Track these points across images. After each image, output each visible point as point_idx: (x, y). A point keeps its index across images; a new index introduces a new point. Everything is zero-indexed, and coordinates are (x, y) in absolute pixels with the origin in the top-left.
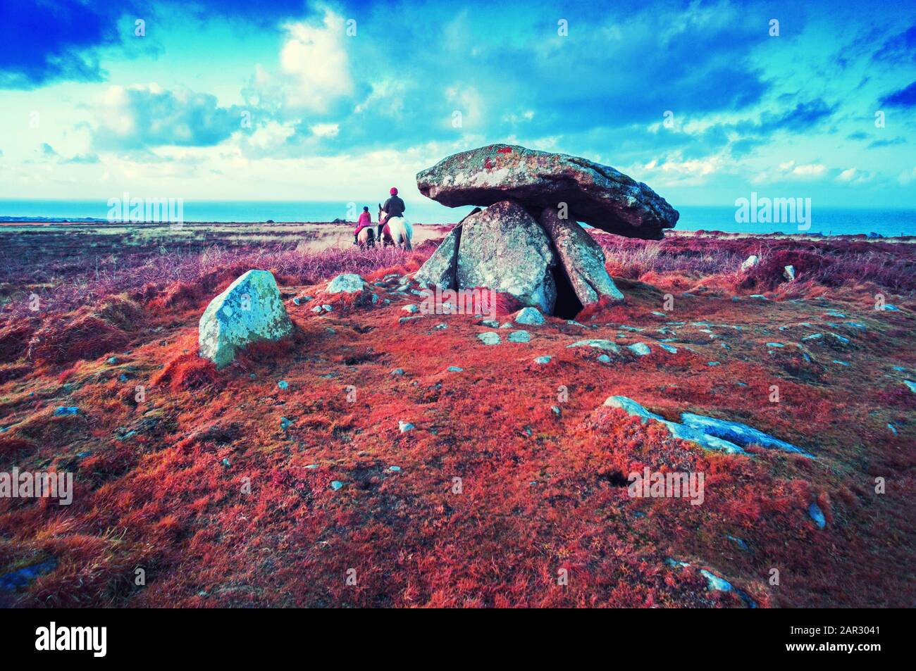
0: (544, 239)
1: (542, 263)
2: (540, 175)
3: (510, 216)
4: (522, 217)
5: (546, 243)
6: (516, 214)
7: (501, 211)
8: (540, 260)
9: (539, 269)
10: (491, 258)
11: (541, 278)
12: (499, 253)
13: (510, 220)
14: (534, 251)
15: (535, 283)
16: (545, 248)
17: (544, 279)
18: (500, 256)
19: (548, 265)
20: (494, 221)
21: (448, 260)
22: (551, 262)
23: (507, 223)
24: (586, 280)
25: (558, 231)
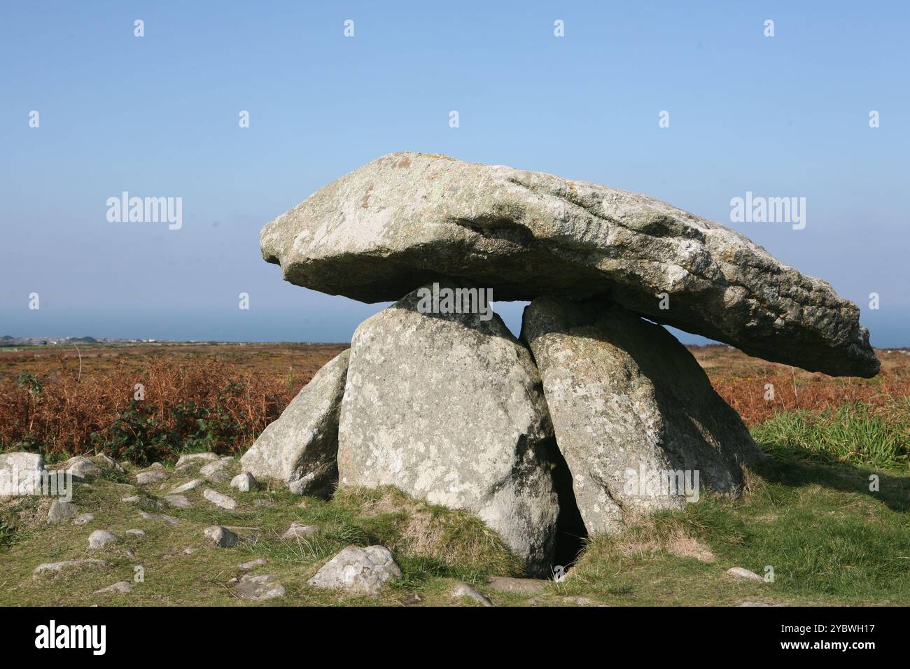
0: (517, 370)
1: (506, 432)
2: (450, 219)
5: (522, 382)
8: (503, 424)
9: (498, 447)
10: (401, 418)
11: (505, 469)
13: (440, 329)
14: (490, 403)
15: (489, 480)
17: (514, 471)
19: (522, 436)
20: (409, 332)
21: (312, 423)
22: (530, 428)
23: (433, 334)
24: (594, 477)
25: (546, 354)
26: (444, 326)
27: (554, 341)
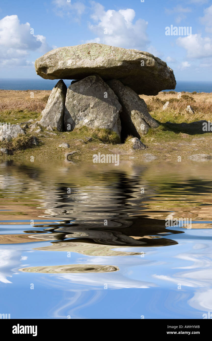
0: (115, 96)
1: (116, 111)
3: (96, 84)
4: (103, 85)
5: (117, 99)
6: (100, 83)
7: (91, 81)
8: (115, 109)
9: (115, 114)
10: (86, 109)
11: (116, 119)
12: (91, 106)
13: (97, 87)
15: (113, 122)
16: (117, 102)
17: (118, 119)
18: (92, 108)
19: (119, 111)
22: (121, 110)
23: (95, 88)
24: (143, 119)
25: (123, 92)
26: (98, 86)
27: (124, 89)
